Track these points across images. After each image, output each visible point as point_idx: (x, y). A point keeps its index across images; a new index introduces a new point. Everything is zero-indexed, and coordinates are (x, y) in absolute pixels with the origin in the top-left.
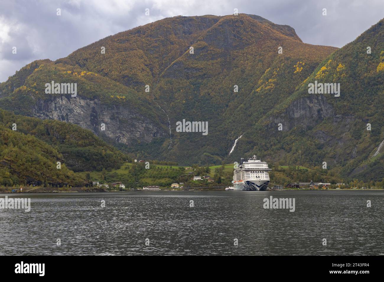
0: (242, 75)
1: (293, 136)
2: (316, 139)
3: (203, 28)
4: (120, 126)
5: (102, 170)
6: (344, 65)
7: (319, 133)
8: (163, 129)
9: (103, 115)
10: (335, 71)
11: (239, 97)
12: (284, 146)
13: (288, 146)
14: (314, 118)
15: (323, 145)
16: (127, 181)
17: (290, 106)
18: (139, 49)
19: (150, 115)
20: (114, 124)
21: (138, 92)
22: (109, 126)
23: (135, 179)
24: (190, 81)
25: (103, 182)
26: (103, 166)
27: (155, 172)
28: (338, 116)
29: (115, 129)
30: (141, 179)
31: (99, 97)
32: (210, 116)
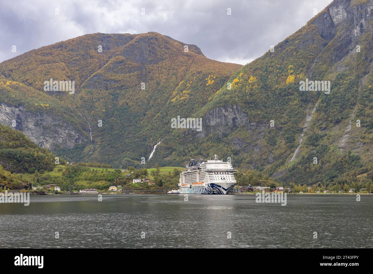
0: (157, 87)
1: (210, 142)
2: (232, 145)
3: (120, 45)
4: (43, 132)
5: (34, 172)
6: (255, 78)
7: (235, 140)
8: (84, 136)
9: (28, 122)
10: (247, 82)
11: (155, 107)
12: (202, 152)
13: (205, 152)
14: (229, 126)
15: (239, 151)
16: (61, 184)
17: (206, 114)
18: (61, 61)
19: (72, 122)
20: (38, 130)
21: (60, 101)
22: (33, 132)
23: (70, 181)
24: (109, 92)
25: (36, 185)
26: (35, 168)
27: (90, 175)
28: (252, 124)
29: (38, 135)
30: (76, 182)
31: (24, 105)
32: (129, 124)
